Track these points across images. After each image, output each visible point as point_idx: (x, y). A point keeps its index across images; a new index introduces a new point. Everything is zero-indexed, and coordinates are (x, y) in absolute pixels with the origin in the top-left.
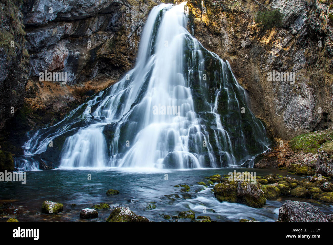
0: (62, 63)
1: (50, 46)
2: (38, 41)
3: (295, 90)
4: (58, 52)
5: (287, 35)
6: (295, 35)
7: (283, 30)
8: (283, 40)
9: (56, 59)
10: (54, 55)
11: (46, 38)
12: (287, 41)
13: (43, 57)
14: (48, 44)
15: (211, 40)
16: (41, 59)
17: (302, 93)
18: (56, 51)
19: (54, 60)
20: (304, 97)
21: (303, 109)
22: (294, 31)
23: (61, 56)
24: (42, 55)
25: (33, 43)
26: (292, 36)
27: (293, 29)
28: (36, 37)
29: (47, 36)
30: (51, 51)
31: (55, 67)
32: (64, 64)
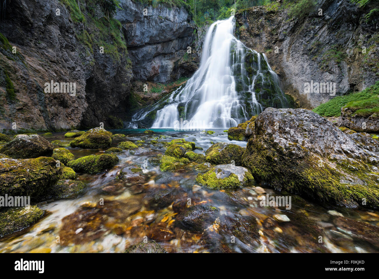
0: (157, 70)
1: (149, 60)
2: (140, 56)
4: (154, 63)
5: (320, 23)
6: (327, 21)
7: (316, 19)
9: (154, 68)
10: (152, 66)
11: (145, 54)
12: (318, 28)
13: (145, 67)
14: (147, 58)
16: (144, 68)
17: (330, 70)
18: (153, 63)
19: (152, 68)
22: (327, 17)
23: (157, 66)
24: (145, 66)
25: (137, 58)
26: (324, 22)
28: (139, 54)
29: (145, 53)
30: (150, 63)
31: (154, 73)
32: (159, 71)
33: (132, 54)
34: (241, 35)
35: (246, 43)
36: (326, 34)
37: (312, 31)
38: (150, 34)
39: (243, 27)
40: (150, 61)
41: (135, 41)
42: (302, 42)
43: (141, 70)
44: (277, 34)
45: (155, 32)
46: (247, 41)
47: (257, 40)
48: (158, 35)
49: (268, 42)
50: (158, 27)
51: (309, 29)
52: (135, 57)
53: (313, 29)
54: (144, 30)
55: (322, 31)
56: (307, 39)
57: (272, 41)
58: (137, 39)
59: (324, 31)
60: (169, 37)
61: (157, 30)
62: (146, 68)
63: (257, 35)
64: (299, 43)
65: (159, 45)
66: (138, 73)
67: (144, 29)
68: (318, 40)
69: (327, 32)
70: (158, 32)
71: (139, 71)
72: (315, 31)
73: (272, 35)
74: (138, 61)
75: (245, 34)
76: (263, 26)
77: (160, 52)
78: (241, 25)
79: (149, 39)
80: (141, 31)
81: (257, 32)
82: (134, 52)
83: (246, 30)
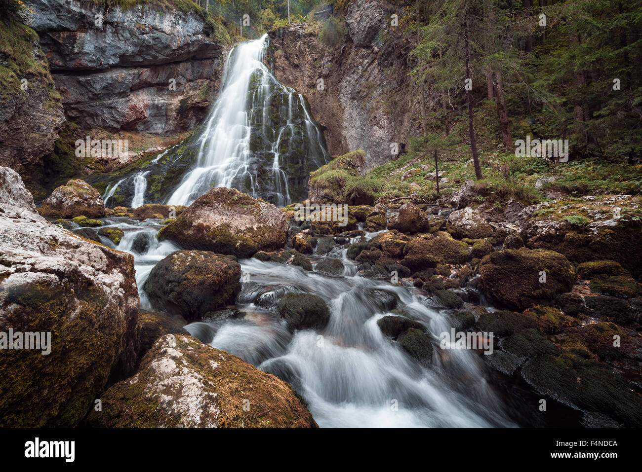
0: (142, 112)
1: (120, 93)
2: (98, 87)
3: (371, 120)
4: (135, 100)
5: (368, 56)
6: (376, 54)
7: (363, 50)
8: (363, 62)
9: (133, 108)
10: (129, 104)
11: (110, 84)
12: (368, 63)
13: (113, 105)
14: (117, 91)
15: (292, 74)
16: (112, 108)
17: (378, 123)
18: (131, 99)
19: (130, 109)
20: (380, 127)
21: (379, 142)
22: (376, 49)
23: (140, 105)
24: (111, 104)
25: (92, 90)
26: (374, 56)
27: (374, 47)
28: (95, 83)
29: (110, 82)
30: (124, 99)
31: (134, 117)
32: (147, 113)
33: (79, 82)
34: (277, 64)
35: (285, 76)
36: (376, 72)
37: (360, 67)
38: (120, 51)
39: (279, 52)
40: (124, 94)
41: (83, 62)
42: (350, 81)
43: (102, 111)
44: (320, 67)
45: (131, 49)
46: (284, 73)
47: (297, 73)
48: (140, 53)
49: (310, 77)
50: (136, 40)
51: (355, 64)
52: (87, 88)
53: (361, 64)
54: (104, 45)
55: (372, 67)
56: (356, 77)
57: (314, 76)
58: (86, 58)
59: (374, 68)
60: (164, 57)
61: (136, 46)
62: (115, 108)
63: (296, 66)
64: (346, 82)
65: (145, 70)
66: (97, 115)
67: (105, 42)
68: (367, 80)
69: (377, 70)
70: (138, 49)
71: (99, 113)
72: (363, 67)
73: (315, 67)
74: (95, 95)
75: (281, 62)
76: (303, 53)
77: (149, 80)
78: (277, 48)
79: (118, 60)
80: (97, 45)
81: (296, 61)
82: (82, 79)
83: (284, 57)
